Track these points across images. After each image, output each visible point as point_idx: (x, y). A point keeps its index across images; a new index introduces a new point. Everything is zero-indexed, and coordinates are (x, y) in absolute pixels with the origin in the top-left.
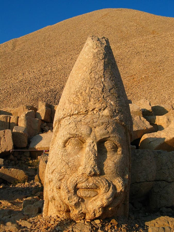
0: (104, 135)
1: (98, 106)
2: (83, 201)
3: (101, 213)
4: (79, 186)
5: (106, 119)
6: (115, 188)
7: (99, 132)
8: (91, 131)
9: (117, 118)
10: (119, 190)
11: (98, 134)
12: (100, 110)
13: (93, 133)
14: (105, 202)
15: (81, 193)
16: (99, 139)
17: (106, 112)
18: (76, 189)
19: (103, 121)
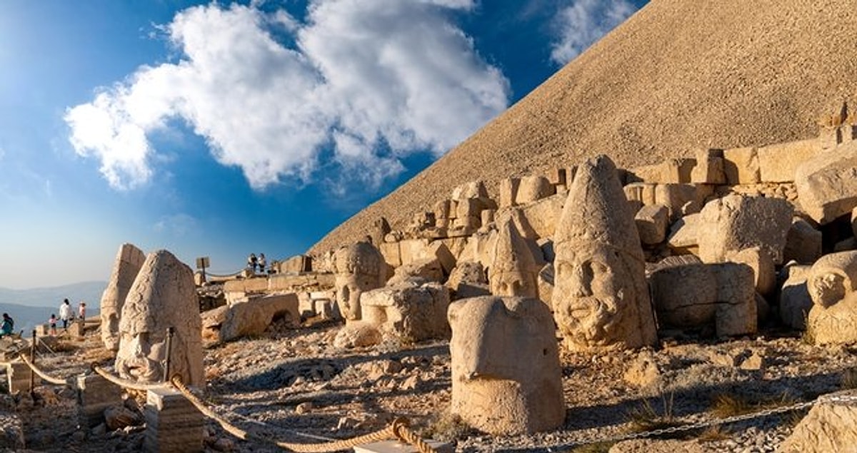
0: (586, 257)
1: (578, 231)
2: (578, 321)
3: (595, 331)
4: (572, 307)
5: (588, 242)
6: (606, 306)
7: (582, 256)
8: (574, 255)
9: (599, 239)
10: (610, 309)
11: (580, 257)
12: (580, 235)
13: (576, 258)
14: (596, 321)
15: (575, 314)
16: (582, 262)
17: (586, 236)
18: (570, 311)
19: (585, 244)
